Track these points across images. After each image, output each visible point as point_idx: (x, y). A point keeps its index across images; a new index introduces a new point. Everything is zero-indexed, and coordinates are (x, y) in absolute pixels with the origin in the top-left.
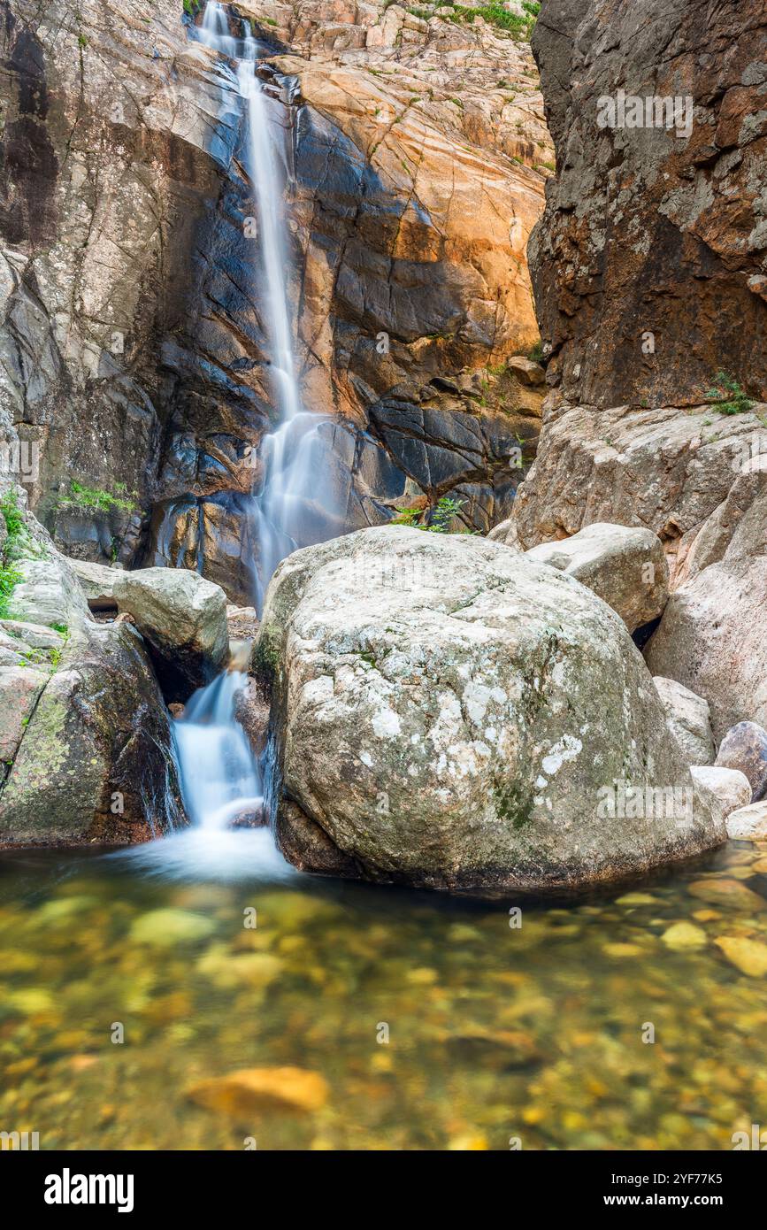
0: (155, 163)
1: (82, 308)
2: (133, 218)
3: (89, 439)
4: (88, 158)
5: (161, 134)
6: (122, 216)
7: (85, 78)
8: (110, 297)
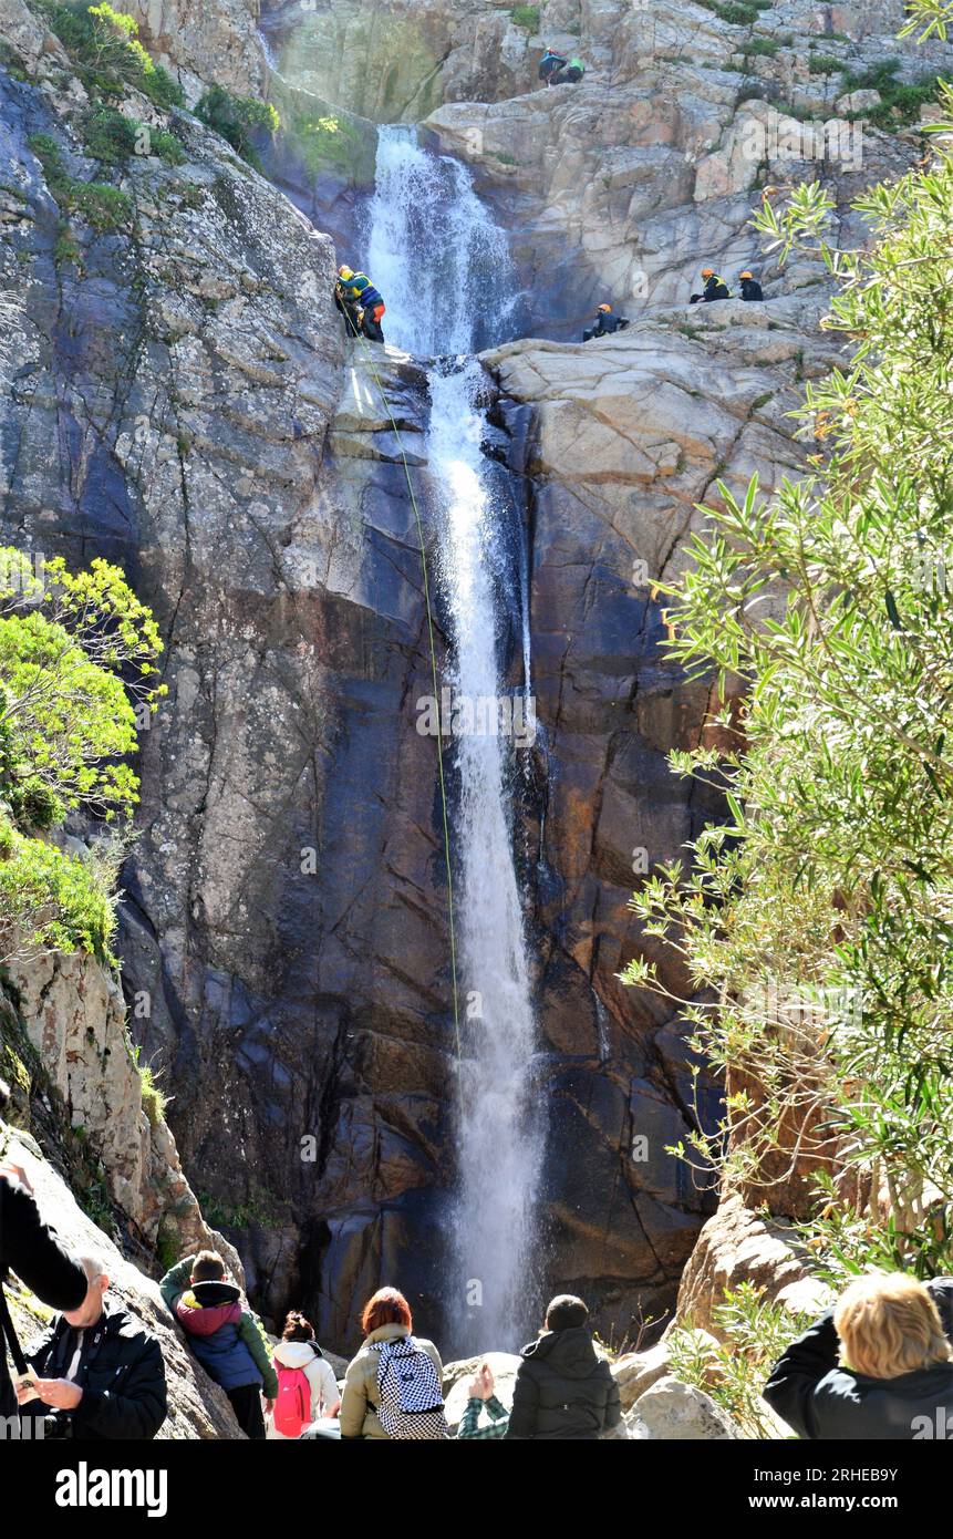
0: (302, 645)
1: (203, 912)
2: (271, 750)
3: (221, 1121)
4: (200, 654)
5: (310, 597)
6: (254, 749)
7: (193, 519)
8: (241, 890)
